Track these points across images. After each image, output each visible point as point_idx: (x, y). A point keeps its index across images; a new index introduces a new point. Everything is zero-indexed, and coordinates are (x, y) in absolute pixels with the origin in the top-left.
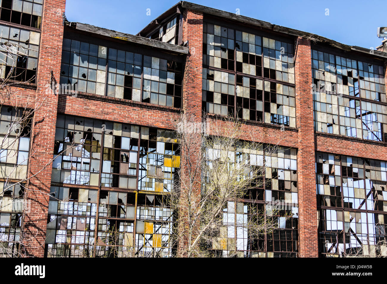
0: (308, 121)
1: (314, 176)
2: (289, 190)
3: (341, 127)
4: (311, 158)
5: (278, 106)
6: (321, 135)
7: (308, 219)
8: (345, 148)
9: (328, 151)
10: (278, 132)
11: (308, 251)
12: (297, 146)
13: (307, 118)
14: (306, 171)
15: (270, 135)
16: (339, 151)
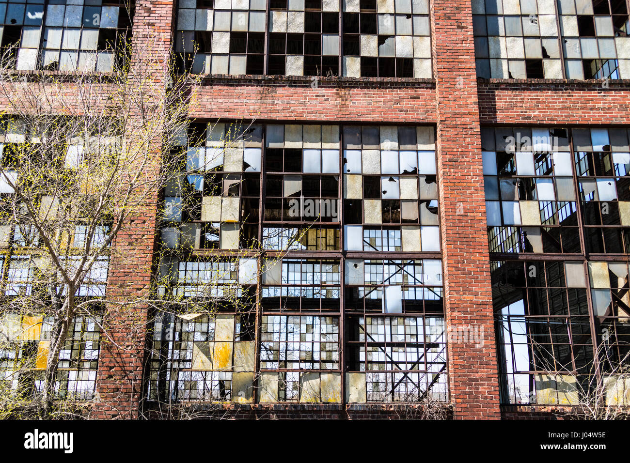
0: (460, 57)
1: (478, 182)
2: (416, 221)
3: (570, 63)
4: (468, 140)
5: (382, 39)
6: (503, 87)
7: (461, 285)
8: (582, 108)
9: (527, 121)
10: (377, 94)
11: (464, 367)
12: (431, 118)
13: (455, 52)
14: (452, 170)
15: (354, 103)
16: (561, 117)
